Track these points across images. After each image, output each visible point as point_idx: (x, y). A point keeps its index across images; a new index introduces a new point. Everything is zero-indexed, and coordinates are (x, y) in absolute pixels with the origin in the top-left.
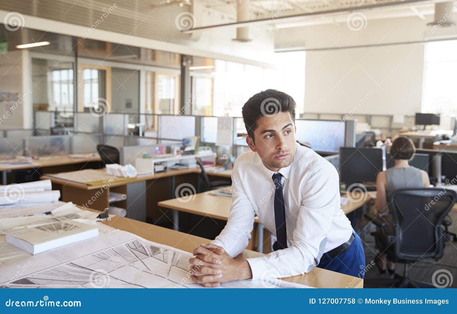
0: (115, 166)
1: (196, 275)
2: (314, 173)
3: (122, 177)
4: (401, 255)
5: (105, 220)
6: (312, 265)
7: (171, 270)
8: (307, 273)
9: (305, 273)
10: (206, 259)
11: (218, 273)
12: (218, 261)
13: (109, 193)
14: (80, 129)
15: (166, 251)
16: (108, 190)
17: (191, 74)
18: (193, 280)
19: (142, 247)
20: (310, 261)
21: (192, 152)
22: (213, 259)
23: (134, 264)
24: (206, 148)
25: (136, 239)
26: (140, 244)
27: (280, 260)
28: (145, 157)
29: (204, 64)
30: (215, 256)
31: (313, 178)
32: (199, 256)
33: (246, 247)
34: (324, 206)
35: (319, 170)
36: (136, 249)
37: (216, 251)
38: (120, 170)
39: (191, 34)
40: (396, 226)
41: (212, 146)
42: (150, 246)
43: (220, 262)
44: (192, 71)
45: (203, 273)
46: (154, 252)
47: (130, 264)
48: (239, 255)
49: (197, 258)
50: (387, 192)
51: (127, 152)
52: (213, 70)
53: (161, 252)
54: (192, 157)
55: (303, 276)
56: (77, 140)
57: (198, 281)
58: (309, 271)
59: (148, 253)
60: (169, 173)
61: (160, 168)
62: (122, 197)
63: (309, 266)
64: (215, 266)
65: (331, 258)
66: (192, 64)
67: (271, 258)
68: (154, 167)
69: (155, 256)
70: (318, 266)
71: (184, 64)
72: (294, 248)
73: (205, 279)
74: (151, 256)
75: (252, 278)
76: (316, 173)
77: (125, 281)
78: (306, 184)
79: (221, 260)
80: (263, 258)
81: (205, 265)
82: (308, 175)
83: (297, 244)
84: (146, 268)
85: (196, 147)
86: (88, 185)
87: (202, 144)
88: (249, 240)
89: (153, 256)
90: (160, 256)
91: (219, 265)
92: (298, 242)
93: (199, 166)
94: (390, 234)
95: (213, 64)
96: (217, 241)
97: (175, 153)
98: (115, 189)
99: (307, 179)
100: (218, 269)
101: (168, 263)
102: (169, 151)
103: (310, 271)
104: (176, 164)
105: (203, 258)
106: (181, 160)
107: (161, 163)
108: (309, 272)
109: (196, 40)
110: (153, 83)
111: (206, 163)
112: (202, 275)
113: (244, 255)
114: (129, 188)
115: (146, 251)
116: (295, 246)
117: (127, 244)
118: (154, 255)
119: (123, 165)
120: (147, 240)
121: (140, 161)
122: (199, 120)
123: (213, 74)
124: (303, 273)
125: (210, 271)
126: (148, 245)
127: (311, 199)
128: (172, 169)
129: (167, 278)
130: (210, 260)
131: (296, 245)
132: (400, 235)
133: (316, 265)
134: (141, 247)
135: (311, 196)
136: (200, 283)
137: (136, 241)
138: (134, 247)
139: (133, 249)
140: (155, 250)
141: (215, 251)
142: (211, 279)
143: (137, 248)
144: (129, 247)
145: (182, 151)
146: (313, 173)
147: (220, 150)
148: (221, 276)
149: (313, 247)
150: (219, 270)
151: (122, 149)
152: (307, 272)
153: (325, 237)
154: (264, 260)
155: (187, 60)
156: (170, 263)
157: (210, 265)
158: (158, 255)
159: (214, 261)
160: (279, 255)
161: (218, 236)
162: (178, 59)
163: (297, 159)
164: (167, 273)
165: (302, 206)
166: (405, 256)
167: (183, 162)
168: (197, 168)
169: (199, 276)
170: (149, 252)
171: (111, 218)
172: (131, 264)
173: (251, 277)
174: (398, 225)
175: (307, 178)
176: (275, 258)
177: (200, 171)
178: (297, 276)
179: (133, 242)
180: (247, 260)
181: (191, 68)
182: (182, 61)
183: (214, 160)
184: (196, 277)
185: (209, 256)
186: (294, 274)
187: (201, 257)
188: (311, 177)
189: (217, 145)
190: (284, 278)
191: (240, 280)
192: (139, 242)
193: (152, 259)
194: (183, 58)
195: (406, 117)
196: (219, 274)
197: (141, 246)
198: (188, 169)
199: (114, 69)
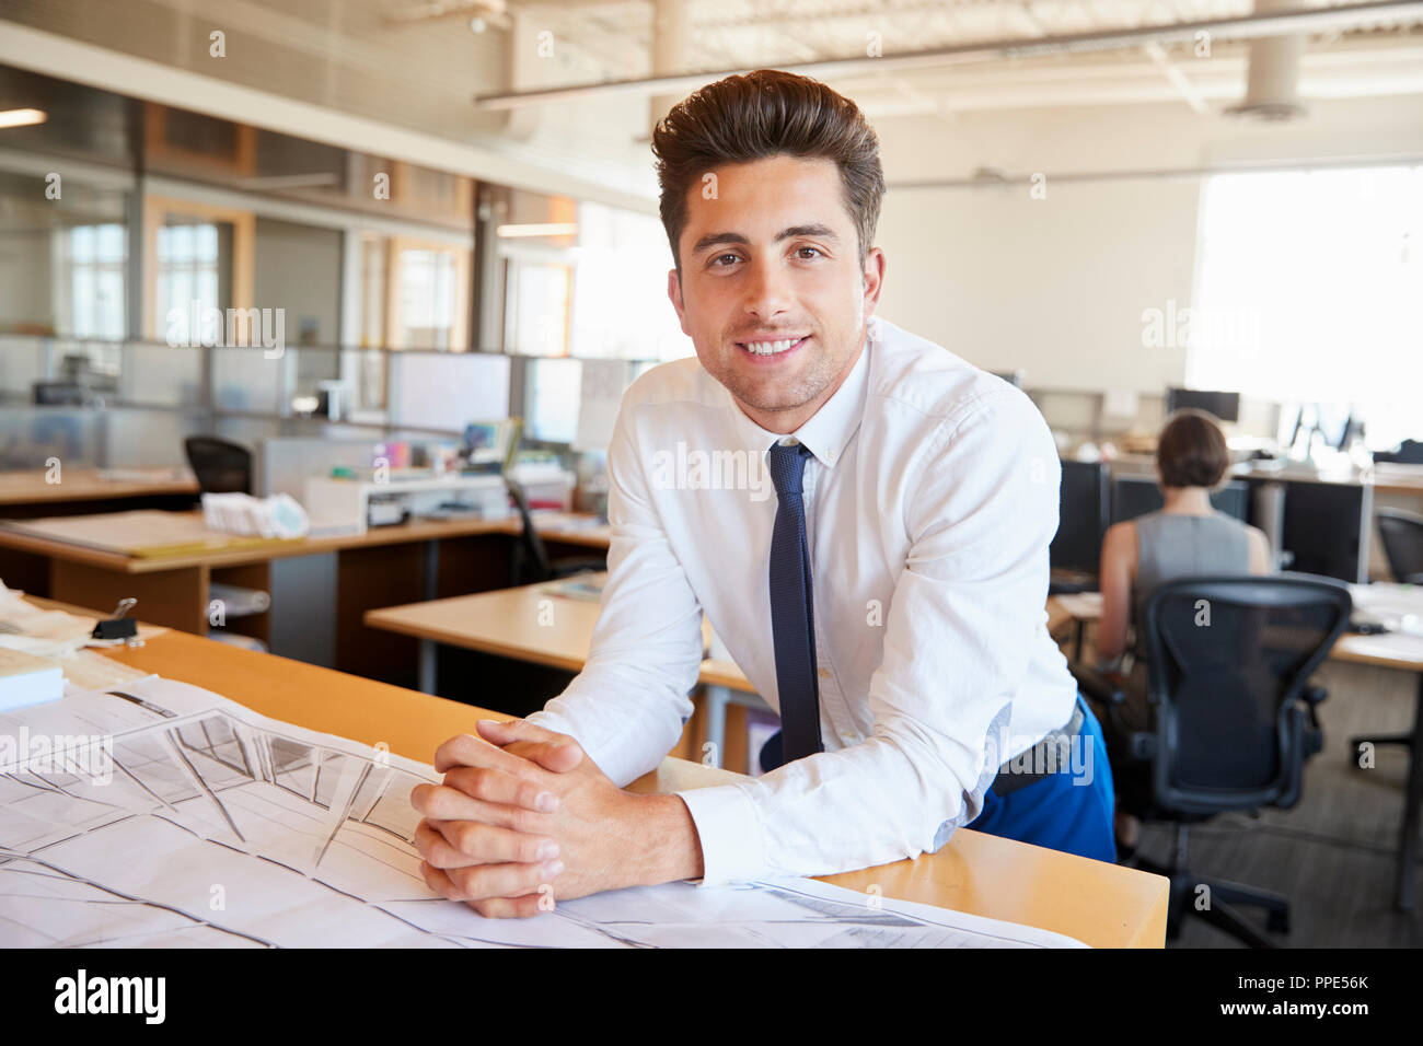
0: (234, 502)
1: (440, 866)
2: (961, 430)
3: (256, 535)
4: (1172, 796)
5: (118, 645)
6: (953, 822)
7: (336, 838)
8: (933, 854)
9: (923, 852)
10: (486, 788)
11: (540, 852)
12: (545, 797)
13: (206, 587)
14: (139, 396)
15: (332, 758)
16: (205, 576)
17: (505, 250)
18: (430, 887)
19: (236, 743)
20: (947, 802)
21: (493, 468)
22: (522, 786)
23: (176, 811)
24: (541, 455)
25: (220, 710)
26: (232, 734)
27: (825, 798)
28: (338, 474)
29: (545, 219)
30: (533, 774)
31: (959, 450)
32: (457, 773)
33: (670, 748)
34: (1000, 574)
35: (984, 417)
36: (210, 751)
37: (544, 757)
38: (249, 515)
39: (505, 116)
40: (1159, 703)
41: (562, 452)
42: (270, 741)
43: (555, 803)
44: (509, 239)
45: (467, 856)
46: (281, 765)
47: (160, 812)
48: (639, 779)
49: (447, 784)
50: (1134, 591)
51: (277, 457)
52: (574, 240)
53: (310, 765)
54: (494, 482)
55: (917, 864)
56: (124, 426)
57: (452, 890)
58: (940, 846)
59: (255, 766)
60: (416, 530)
61: (389, 513)
62: (254, 602)
63: (941, 822)
64: (526, 820)
65: (999, 796)
66: (509, 218)
67: (787, 789)
68: (369, 509)
69: (281, 779)
70: (976, 826)
71: (485, 212)
72: (883, 746)
73: (480, 885)
74: (265, 780)
75: (702, 878)
76: (969, 429)
77: (109, 886)
78: (928, 475)
79: (563, 794)
80: (750, 791)
81: (482, 819)
82: (936, 440)
83: (892, 731)
84: (227, 827)
85: (511, 452)
86: (134, 556)
87: (528, 444)
88: (684, 720)
89: (272, 779)
90: (303, 778)
91: (550, 812)
92: (895, 724)
93: (516, 513)
94: (1139, 729)
95: (574, 219)
96: (552, 714)
97: (440, 467)
98: (230, 576)
99: (930, 459)
100: (542, 836)
101: (332, 807)
102: (420, 459)
103: (943, 847)
104: (445, 506)
105: (476, 784)
106: (459, 492)
107: (392, 497)
108: (939, 850)
109: (523, 138)
110: (387, 273)
111: (538, 505)
112: (469, 863)
113: (661, 776)
114: (278, 573)
115: (246, 761)
116: (886, 739)
117: (177, 729)
118: (279, 773)
119: (262, 496)
120: (266, 715)
121: (320, 489)
122: (521, 368)
123: (574, 253)
124: (915, 855)
125: (504, 846)
126: (263, 734)
127: (946, 539)
128: (429, 519)
129: (311, 872)
130: (507, 794)
131: (889, 734)
132: (1170, 732)
133: (969, 819)
134: (231, 741)
135: (946, 526)
136: (459, 899)
137: (216, 718)
138: (201, 742)
139: (194, 749)
140: (287, 754)
141: (539, 753)
142: (510, 881)
143: (211, 747)
144: (178, 742)
145: (462, 463)
146: (957, 429)
147: (586, 466)
148: (558, 867)
149: (959, 744)
150: (543, 841)
151: (260, 446)
152: (930, 849)
153: (1004, 703)
154: (755, 798)
155: (493, 202)
156: (337, 811)
157: (506, 816)
158: (293, 773)
159: (523, 796)
160: (822, 776)
161: (558, 697)
162: (465, 195)
163: (885, 381)
164: (318, 848)
165: (905, 570)
166: (1184, 802)
167: (466, 499)
168: (511, 519)
169: (453, 870)
170: (258, 764)
171: (147, 641)
172: (166, 812)
173: (699, 876)
174: (1164, 699)
175: (929, 451)
176: (805, 791)
177: (517, 526)
178: (891, 864)
179: (202, 722)
180: (681, 794)
181: (506, 231)
182: (477, 202)
183: (565, 497)
184: (442, 872)
185: (501, 774)
186: (882, 856)
187: (463, 781)
188: (951, 444)
189: (576, 446)
190: (836, 875)
191: (647, 886)
192: (230, 725)
193: (269, 787)
194: (482, 190)
195: (1144, 398)
196: (547, 860)
197: (234, 738)
198: (479, 519)
199: (264, 224)
